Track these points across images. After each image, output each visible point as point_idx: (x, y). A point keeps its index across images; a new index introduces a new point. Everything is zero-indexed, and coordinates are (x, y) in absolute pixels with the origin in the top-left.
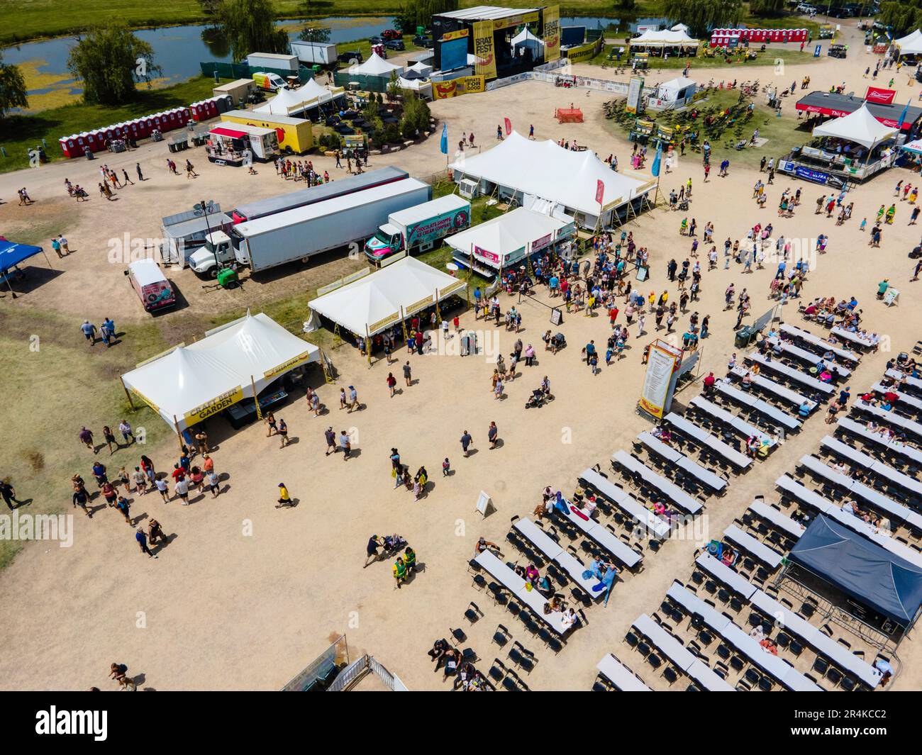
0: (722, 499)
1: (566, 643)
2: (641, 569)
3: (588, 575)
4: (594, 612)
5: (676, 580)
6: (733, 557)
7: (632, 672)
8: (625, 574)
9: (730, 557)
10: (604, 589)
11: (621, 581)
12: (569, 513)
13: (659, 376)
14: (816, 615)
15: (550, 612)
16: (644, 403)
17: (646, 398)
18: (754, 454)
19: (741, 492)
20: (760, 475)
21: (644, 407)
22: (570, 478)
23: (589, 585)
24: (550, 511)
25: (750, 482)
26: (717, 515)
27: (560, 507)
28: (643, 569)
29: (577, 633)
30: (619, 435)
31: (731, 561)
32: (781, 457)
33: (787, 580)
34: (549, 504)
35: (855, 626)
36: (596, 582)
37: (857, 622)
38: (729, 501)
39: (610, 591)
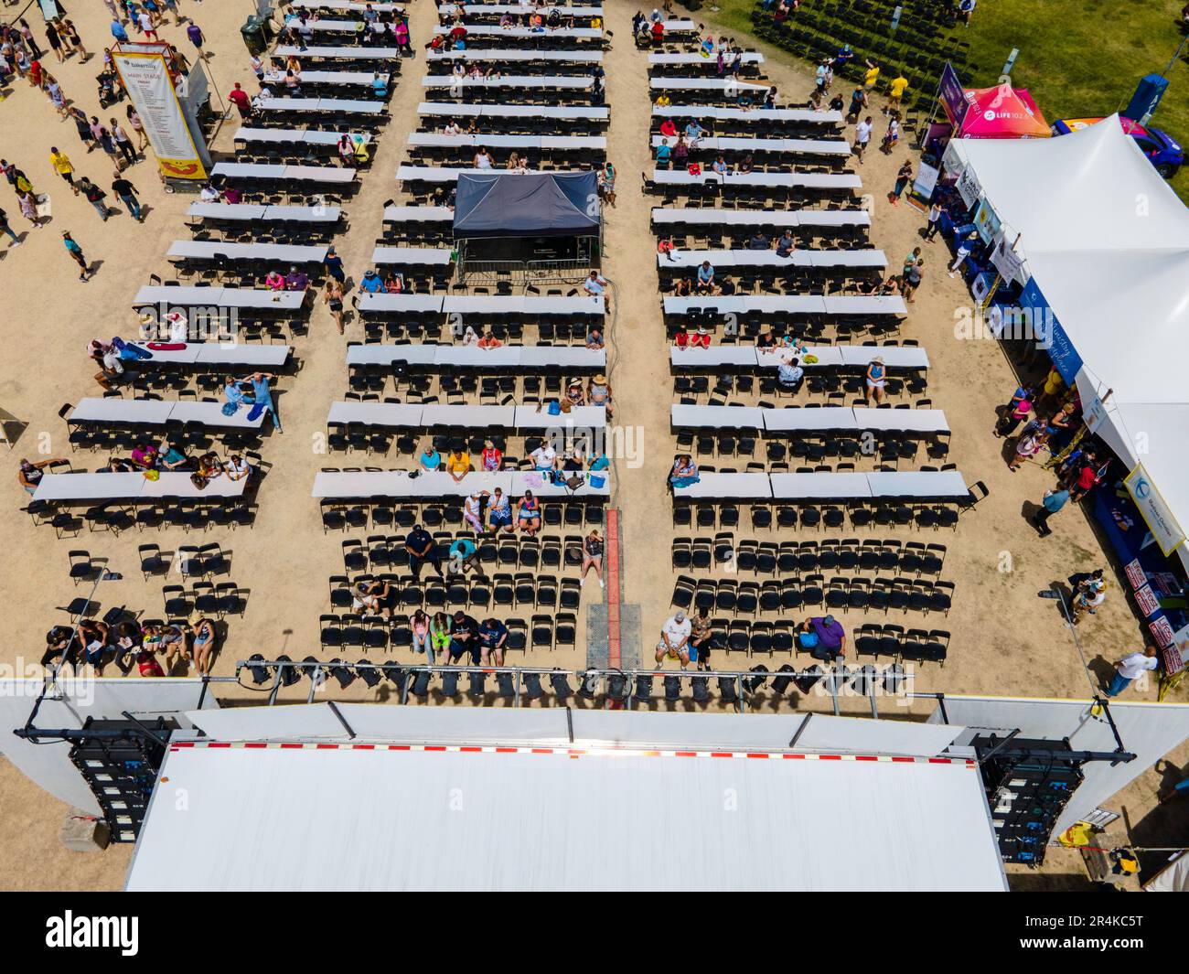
0: (349, 234)
1: (257, 506)
2: (300, 364)
3: (231, 408)
4: (271, 448)
5: (349, 344)
6: (397, 280)
7: (359, 470)
8: (283, 382)
9: (395, 282)
10: (264, 410)
11: (283, 392)
12: (151, 356)
13: (159, 104)
14: (514, 289)
15: (207, 483)
16: (167, 165)
17: (166, 157)
18: (353, 162)
19: (365, 214)
20: (375, 185)
21: (170, 174)
22: (124, 318)
23: (240, 419)
24: (119, 370)
25: (369, 198)
26: (355, 254)
27: (131, 354)
28: (303, 362)
29: (264, 485)
30: (162, 230)
31: (398, 287)
32: (387, 155)
33: (468, 274)
34: (109, 359)
35: (555, 276)
36: (248, 409)
37: (554, 271)
38: (358, 231)
39: (276, 411)
